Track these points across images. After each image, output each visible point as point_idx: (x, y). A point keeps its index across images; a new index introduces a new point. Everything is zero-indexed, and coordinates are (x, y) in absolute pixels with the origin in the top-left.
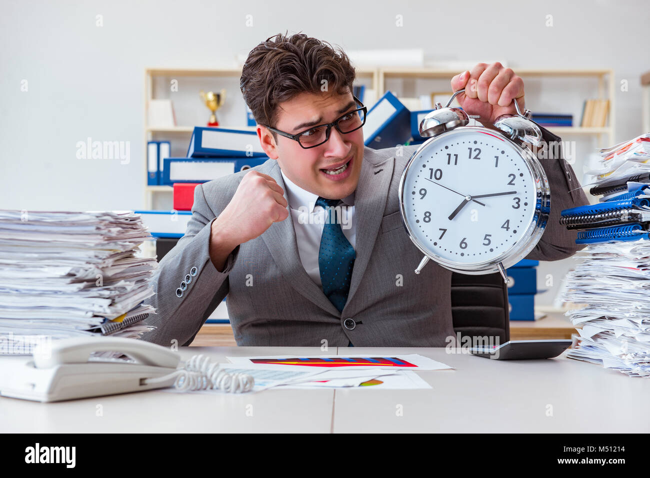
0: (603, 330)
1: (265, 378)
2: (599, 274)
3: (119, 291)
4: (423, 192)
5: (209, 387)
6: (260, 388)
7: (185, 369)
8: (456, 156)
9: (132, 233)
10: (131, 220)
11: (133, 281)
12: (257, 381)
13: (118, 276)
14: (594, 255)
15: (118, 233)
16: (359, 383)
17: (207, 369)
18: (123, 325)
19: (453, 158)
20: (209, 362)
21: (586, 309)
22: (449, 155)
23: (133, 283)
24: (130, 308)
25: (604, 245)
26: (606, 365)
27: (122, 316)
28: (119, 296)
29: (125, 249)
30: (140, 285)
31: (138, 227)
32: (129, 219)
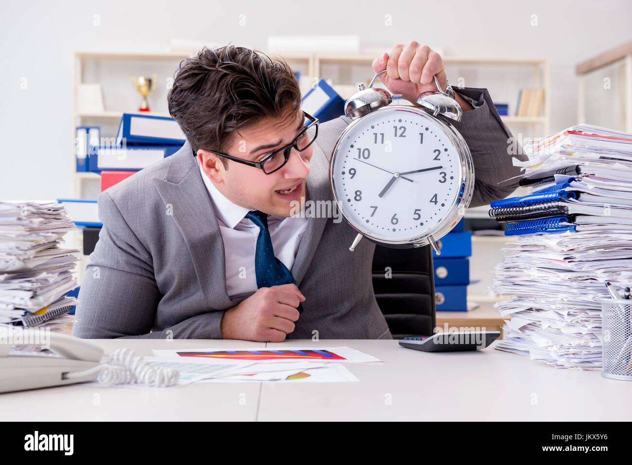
0: (530, 322)
1: (190, 372)
2: (527, 265)
3: (41, 283)
4: (352, 172)
5: (133, 381)
6: (187, 382)
7: (108, 363)
8: (383, 135)
9: (55, 223)
10: (54, 211)
11: (55, 273)
12: (183, 374)
13: (41, 267)
14: (523, 246)
15: (40, 224)
16: (286, 377)
17: (131, 362)
18: (45, 317)
19: (379, 137)
20: (134, 355)
21: (515, 301)
22: (376, 134)
23: (56, 275)
24: (52, 300)
25: (532, 237)
26: (533, 357)
27: (44, 308)
28: (41, 288)
29: (47, 240)
30: (63, 277)
31: (61, 218)
32: (52, 209)
